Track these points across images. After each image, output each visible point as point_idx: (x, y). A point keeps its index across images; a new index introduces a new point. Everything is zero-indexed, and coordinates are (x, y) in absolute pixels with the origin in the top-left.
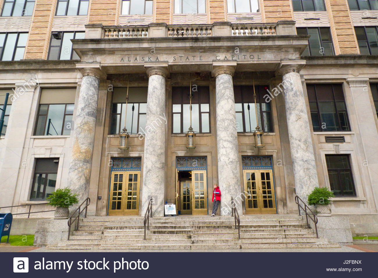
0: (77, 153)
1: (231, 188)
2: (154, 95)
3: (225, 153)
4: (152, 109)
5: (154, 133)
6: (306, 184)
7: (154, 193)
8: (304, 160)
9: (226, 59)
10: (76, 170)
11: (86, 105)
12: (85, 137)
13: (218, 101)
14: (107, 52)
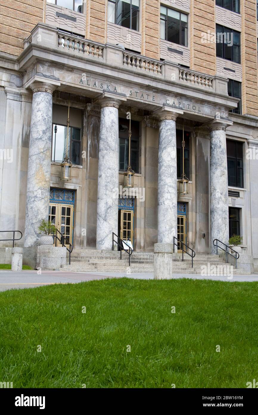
0: (42, 181)
1: (173, 229)
2: (113, 130)
3: (169, 197)
5: (113, 170)
6: (222, 230)
7: (114, 228)
8: (224, 211)
9: (174, 105)
10: (43, 200)
11: (48, 128)
13: (164, 146)
14: (65, 67)
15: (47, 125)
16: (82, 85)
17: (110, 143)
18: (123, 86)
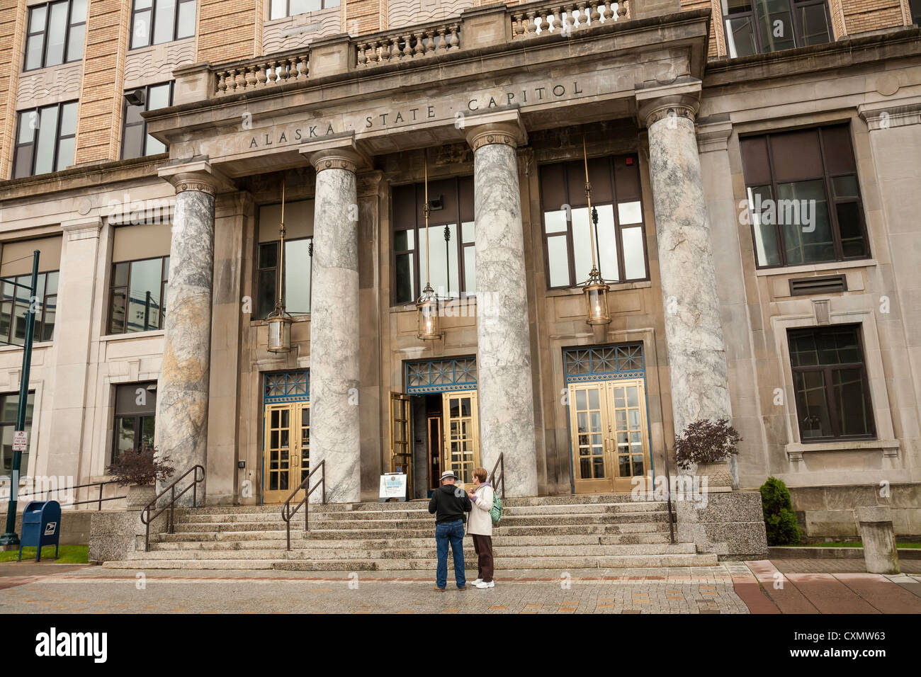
0: (171, 369)
1: (502, 432)
2: (324, 221)
3: (488, 347)
4: (320, 255)
5: (325, 312)
6: (691, 412)
7: (330, 450)
8: (688, 353)
9: (493, 105)
10: (172, 408)
11: (184, 261)
12: (184, 334)
18: (350, 115)
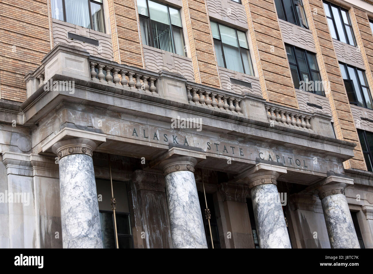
2: (194, 209)
9: (270, 159)
11: (95, 216)
13: (269, 228)
14: (108, 112)
15: (93, 211)
16: (137, 138)
17: (193, 231)
18: (196, 136)
